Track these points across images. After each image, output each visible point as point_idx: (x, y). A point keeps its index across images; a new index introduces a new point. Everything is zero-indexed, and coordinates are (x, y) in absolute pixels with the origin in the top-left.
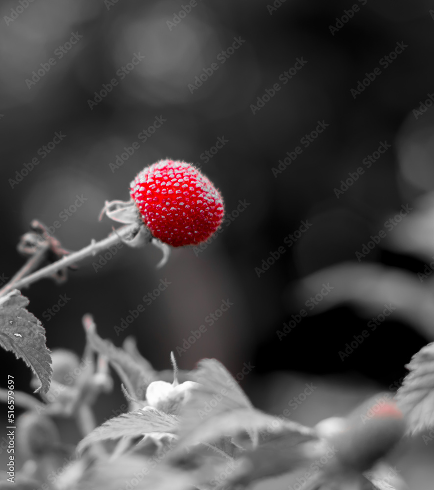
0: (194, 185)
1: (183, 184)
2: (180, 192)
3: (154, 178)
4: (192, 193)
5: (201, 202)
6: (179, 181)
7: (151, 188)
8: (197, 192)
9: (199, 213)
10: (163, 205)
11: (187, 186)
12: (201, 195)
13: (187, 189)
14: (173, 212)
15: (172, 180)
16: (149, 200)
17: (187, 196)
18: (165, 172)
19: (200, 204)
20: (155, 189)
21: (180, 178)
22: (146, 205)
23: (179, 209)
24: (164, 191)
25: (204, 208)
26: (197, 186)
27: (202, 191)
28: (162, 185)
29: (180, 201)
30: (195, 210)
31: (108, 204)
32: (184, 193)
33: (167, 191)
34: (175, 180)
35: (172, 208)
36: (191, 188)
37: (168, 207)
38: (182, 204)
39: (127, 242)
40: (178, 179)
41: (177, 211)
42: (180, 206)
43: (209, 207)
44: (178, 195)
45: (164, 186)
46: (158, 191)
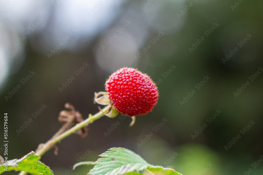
0: (135, 82)
1: (129, 82)
2: (127, 87)
3: (114, 80)
4: (134, 87)
5: (140, 91)
6: (127, 80)
7: (112, 85)
8: (137, 86)
9: (139, 98)
10: (119, 95)
11: (131, 83)
12: (140, 88)
13: (131, 85)
14: (125, 98)
15: (123, 80)
16: (112, 92)
17: (131, 89)
18: (120, 75)
19: (139, 92)
20: (114, 86)
21: (127, 79)
22: (111, 95)
23: (127, 96)
24: (119, 87)
25: (142, 94)
26: (138, 82)
27: (141, 85)
28: (118, 83)
29: (127, 92)
30: (137, 96)
31: (96, 95)
32: (129, 87)
33: (120, 87)
34: (125, 80)
35: (124, 96)
36: (134, 84)
37: (122, 96)
38: (128, 93)
39: (107, 115)
40: (126, 80)
41: (127, 98)
42: (128, 95)
43: (145, 94)
44: (126, 88)
45: (119, 84)
46: (116, 87)
